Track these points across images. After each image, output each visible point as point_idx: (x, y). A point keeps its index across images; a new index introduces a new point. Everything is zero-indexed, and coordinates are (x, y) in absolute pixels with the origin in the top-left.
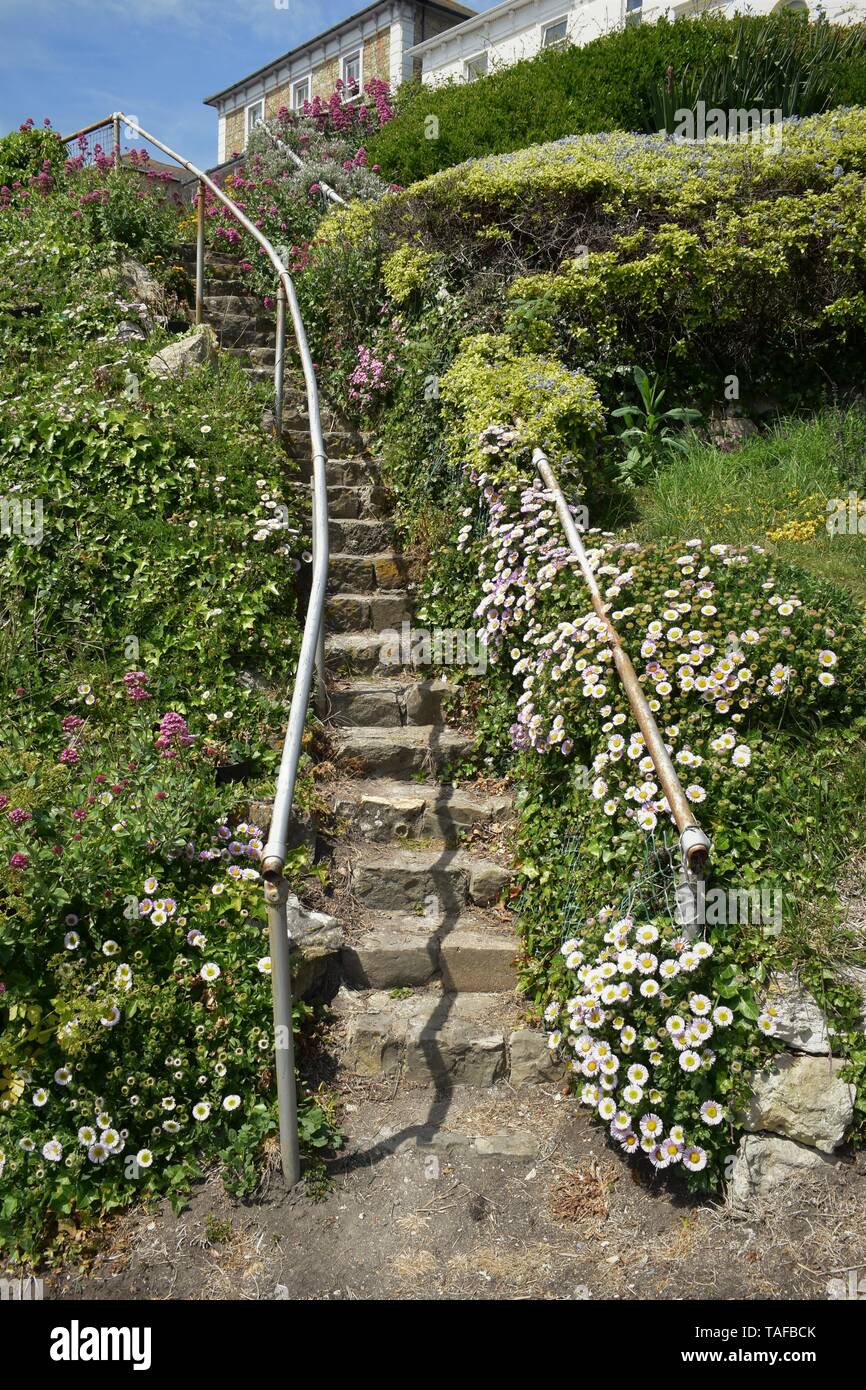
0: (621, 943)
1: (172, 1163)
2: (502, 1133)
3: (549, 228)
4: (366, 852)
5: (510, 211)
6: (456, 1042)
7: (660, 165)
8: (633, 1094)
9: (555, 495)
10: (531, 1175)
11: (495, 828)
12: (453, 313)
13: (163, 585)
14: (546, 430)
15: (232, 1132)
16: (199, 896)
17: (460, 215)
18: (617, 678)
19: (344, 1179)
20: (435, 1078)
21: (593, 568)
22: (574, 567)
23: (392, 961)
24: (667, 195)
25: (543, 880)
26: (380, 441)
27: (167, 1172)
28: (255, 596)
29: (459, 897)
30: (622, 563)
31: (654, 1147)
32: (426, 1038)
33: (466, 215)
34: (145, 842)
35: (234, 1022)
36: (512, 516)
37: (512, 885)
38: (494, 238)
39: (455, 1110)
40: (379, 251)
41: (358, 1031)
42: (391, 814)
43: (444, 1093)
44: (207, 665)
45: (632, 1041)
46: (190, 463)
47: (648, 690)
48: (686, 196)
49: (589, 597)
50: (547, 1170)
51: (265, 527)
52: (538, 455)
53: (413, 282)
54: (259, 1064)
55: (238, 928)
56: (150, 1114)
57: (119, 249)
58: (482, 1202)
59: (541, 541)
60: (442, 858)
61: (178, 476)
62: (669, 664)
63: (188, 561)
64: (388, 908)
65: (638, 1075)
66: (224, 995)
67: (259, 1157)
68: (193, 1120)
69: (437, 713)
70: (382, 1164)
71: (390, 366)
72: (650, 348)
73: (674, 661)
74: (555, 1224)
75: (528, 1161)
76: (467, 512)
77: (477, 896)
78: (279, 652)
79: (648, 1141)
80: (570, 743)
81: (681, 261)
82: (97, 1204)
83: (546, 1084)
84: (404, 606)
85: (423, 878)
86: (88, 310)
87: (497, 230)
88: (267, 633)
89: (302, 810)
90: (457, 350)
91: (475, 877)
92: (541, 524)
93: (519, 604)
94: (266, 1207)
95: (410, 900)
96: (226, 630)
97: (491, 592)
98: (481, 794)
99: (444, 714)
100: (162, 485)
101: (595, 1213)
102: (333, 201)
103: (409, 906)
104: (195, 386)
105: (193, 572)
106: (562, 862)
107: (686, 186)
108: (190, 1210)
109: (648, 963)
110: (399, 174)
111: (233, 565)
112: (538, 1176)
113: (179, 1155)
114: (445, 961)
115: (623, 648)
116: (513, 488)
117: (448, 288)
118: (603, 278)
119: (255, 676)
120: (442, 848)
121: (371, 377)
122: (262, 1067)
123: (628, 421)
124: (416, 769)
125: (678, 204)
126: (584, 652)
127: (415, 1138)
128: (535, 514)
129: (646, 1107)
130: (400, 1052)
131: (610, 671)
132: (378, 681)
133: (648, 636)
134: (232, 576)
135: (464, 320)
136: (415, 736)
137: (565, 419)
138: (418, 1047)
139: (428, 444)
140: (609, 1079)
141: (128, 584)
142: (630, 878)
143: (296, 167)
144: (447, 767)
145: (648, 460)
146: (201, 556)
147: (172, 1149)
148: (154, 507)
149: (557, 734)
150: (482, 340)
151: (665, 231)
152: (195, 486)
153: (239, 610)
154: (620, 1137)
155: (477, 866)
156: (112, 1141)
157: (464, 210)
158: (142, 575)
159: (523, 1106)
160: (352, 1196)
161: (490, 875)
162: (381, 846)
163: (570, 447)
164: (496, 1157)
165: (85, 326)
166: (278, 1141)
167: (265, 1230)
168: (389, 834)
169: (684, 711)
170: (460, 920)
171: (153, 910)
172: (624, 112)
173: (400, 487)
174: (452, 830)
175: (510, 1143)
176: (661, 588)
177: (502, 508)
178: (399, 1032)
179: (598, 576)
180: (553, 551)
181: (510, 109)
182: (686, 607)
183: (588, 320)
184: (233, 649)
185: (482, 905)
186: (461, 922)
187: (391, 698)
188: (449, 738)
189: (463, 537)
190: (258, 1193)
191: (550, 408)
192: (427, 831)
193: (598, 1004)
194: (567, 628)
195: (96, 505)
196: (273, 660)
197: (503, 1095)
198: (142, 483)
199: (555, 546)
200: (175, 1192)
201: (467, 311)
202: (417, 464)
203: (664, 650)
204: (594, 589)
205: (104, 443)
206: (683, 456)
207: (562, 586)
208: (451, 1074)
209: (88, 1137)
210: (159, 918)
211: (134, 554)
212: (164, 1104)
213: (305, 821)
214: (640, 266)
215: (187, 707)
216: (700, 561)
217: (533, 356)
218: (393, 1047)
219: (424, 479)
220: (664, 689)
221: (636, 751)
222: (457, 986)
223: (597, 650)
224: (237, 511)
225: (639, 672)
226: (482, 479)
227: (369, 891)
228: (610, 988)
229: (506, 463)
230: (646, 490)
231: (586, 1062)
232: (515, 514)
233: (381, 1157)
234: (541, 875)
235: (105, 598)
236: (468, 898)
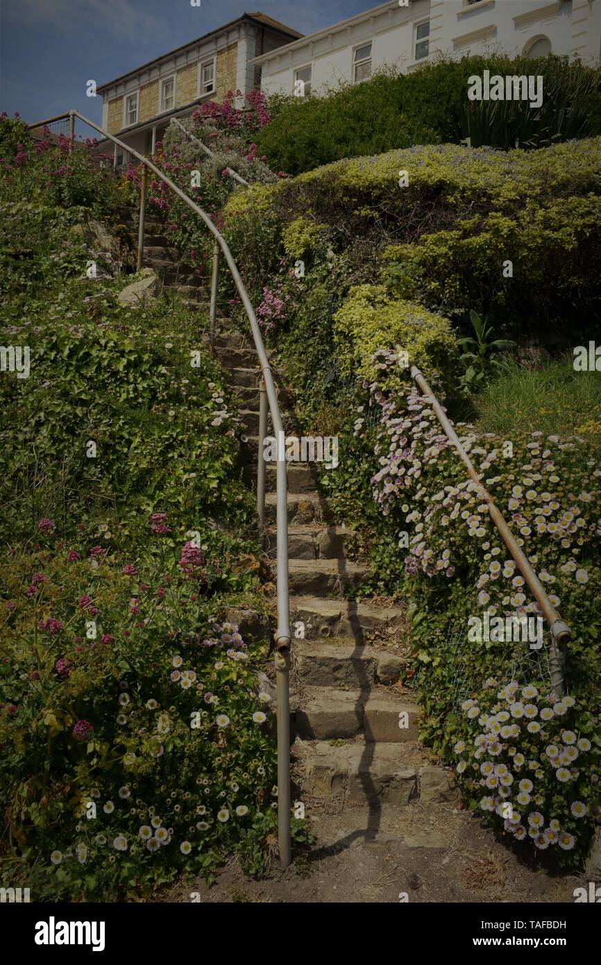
0: (511, 699)
1: (202, 852)
2: (422, 834)
3: (409, 211)
4: (304, 646)
5: (379, 198)
6: (385, 773)
7: (485, 170)
8: (524, 798)
9: (431, 398)
10: (446, 860)
11: (390, 630)
12: (341, 268)
13: (152, 456)
14: (419, 354)
15: (243, 830)
16: (208, 670)
17: (342, 199)
18: (492, 524)
19: (319, 863)
20: (368, 799)
21: (467, 450)
22: (453, 449)
23: (331, 720)
24: (491, 192)
25: (434, 664)
26: (280, 356)
27: (199, 858)
28: (217, 465)
29: (370, 678)
30: (487, 446)
31: (538, 834)
32: (362, 771)
33: (346, 199)
34: (166, 633)
35: (238, 756)
36: (400, 413)
37: (407, 669)
38: (367, 216)
39: (385, 821)
40: (279, 221)
41: (315, 766)
42: (318, 619)
43: (375, 809)
44: (186, 513)
45: (521, 764)
46: (162, 369)
47: (516, 532)
48: (504, 193)
49: (466, 469)
50: (456, 857)
51: (219, 416)
52: (415, 372)
53: (307, 245)
54: (256, 786)
55: (235, 692)
56: (187, 818)
57: (86, 212)
58: (416, 878)
59: (424, 430)
60: (356, 651)
61: (155, 379)
62: (528, 514)
63: (167, 439)
64: (321, 685)
65: (526, 786)
66: (230, 738)
67: (264, 846)
68: (216, 821)
69: (341, 550)
70: (342, 854)
71: (288, 303)
72: (479, 297)
73: (532, 513)
74: (468, 890)
75: (442, 851)
76: (360, 409)
77: (382, 677)
78: (234, 504)
79: (534, 831)
80: (452, 569)
81: (505, 239)
82: (152, 880)
83: (446, 803)
84: (310, 475)
85: (347, 664)
86: (68, 256)
87: (369, 211)
88: (225, 491)
89: (262, 615)
90: (344, 295)
91: (381, 664)
92: (423, 419)
93: (409, 473)
94: (270, 882)
95: (336, 679)
96: (198, 488)
97: (386, 465)
98: (378, 606)
99: (345, 551)
100: (145, 385)
101: (495, 883)
102: (238, 183)
103: (335, 684)
104: (154, 315)
105: (170, 447)
106: (448, 651)
107: (505, 186)
108: (217, 884)
109: (532, 711)
110: (279, 162)
111: (199, 443)
112: (451, 861)
113: (206, 847)
114: (367, 720)
115: (495, 504)
116: (401, 394)
117: (334, 250)
118: (450, 248)
119: (217, 521)
120: (354, 644)
121: (274, 310)
122: (258, 788)
123: (465, 348)
124: (330, 589)
125: (500, 198)
126: (467, 506)
127: (363, 837)
128: (419, 412)
129: (532, 807)
130: (344, 781)
131: (487, 519)
132: (296, 528)
133: (513, 495)
134: (200, 450)
135: (349, 273)
136: (328, 566)
137: (432, 346)
138: (357, 777)
139: (320, 360)
140: (505, 790)
141: (126, 455)
142: (509, 658)
143: (207, 156)
144: (351, 588)
145: (481, 375)
146: (177, 436)
147: (202, 842)
148: (140, 400)
149: (443, 563)
150: (365, 289)
151: (493, 217)
152: (167, 387)
153: (205, 475)
154: (513, 829)
155: (383, 656)
156: (163, 836)
157: (344, 195)
158: (136, 448)
159: (431, 818)
160: (326, 874)
161: (392, 662)
162: (311, 642)
163: (434, 366)
164: (420, 849)
165: (66, 268)
166: (277, 836)
167: (271, 896)
168: (316, 633)
169: (539, 546)
170: (371, 694)
171: (181, 679)
172: (440, 124)
173: (299, 390)
174: (360, 631)
175: (429, 840)
176: (519, 464)
177: (393, 406)
178: (343, 767)
179: (471, 455)
180: (435, 438)
181: (359, 119)
182: (538, 477)
183: (439, 276)
184: (203, 501)
185: (385, 683)
186: (372, 695)
187: (308, 539)
188: (352, 568)
189: (358, 427)
190: (264, 871)
191: (421, 338)
192: (342, 632)
193: (498, 739)
194: (453, 491)
195: (100, 397)
196: (230, 511)
197: (416, 811)
198: (132, 383)
199: (435, 435)
200: (205, 872)
201: (350, 267)
202: (312, 374)
203: (524, 506)
204: (469, 464)
205: (105, 354)
206: (506, 373)
207: (445, 462)
208: (380, 797)
209: (146, 833)
210: (186, 684)
211: (129, 433)
212: (198, 811)
213: (264, 622)
214: (476, 241)
215: (174, 542)
216: (543, 446)
217: (404, 301)
218: (340, 777)
219: (321, 385)
220: (526, 531)
221: (508, 573)
222: (376, 738)
223: (477, 504)
224: (197, 405)
225: (507, 520)
226: (373, 387)
227: (309, 672)
228: (506, 728)
229: (392, 377)
230: (481, 396)
231: (488, 779)
232: (403, 411)
233: (341, 850)
234: (433, 660)
235: (112, 463)
236: (376, 678)
